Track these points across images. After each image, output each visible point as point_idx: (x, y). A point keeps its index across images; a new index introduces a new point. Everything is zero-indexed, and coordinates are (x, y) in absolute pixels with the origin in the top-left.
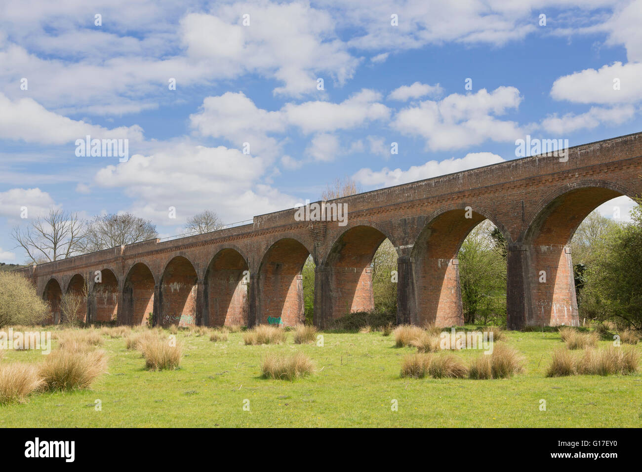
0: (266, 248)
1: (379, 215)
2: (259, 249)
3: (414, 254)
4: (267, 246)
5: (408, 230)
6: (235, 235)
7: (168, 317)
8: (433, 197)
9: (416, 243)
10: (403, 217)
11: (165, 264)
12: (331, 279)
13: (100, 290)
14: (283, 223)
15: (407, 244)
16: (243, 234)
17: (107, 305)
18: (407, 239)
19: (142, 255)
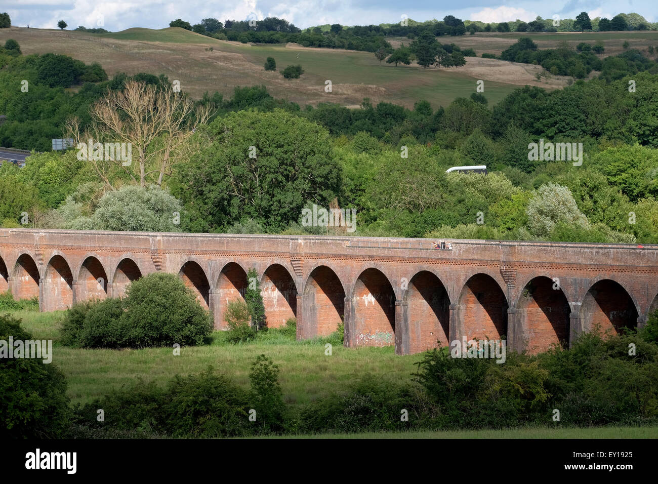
0: (465, 280)
1: (557, 270)
2: (458, 279)
3: (583, 311)
4: (466, 278)
5: (578, 290)
6: (434, 258)
7: (362, 335)
8: (594, 265)
9: (584, 301)
10: (575, 277)
11: (356, 273)
12: (524, 321)
13: (267, 289)
14: (480, 258)
15: (577, 301)
16: (442, 259)
17: (277, 308)
18: (577, 297)
19: (327, 256)
